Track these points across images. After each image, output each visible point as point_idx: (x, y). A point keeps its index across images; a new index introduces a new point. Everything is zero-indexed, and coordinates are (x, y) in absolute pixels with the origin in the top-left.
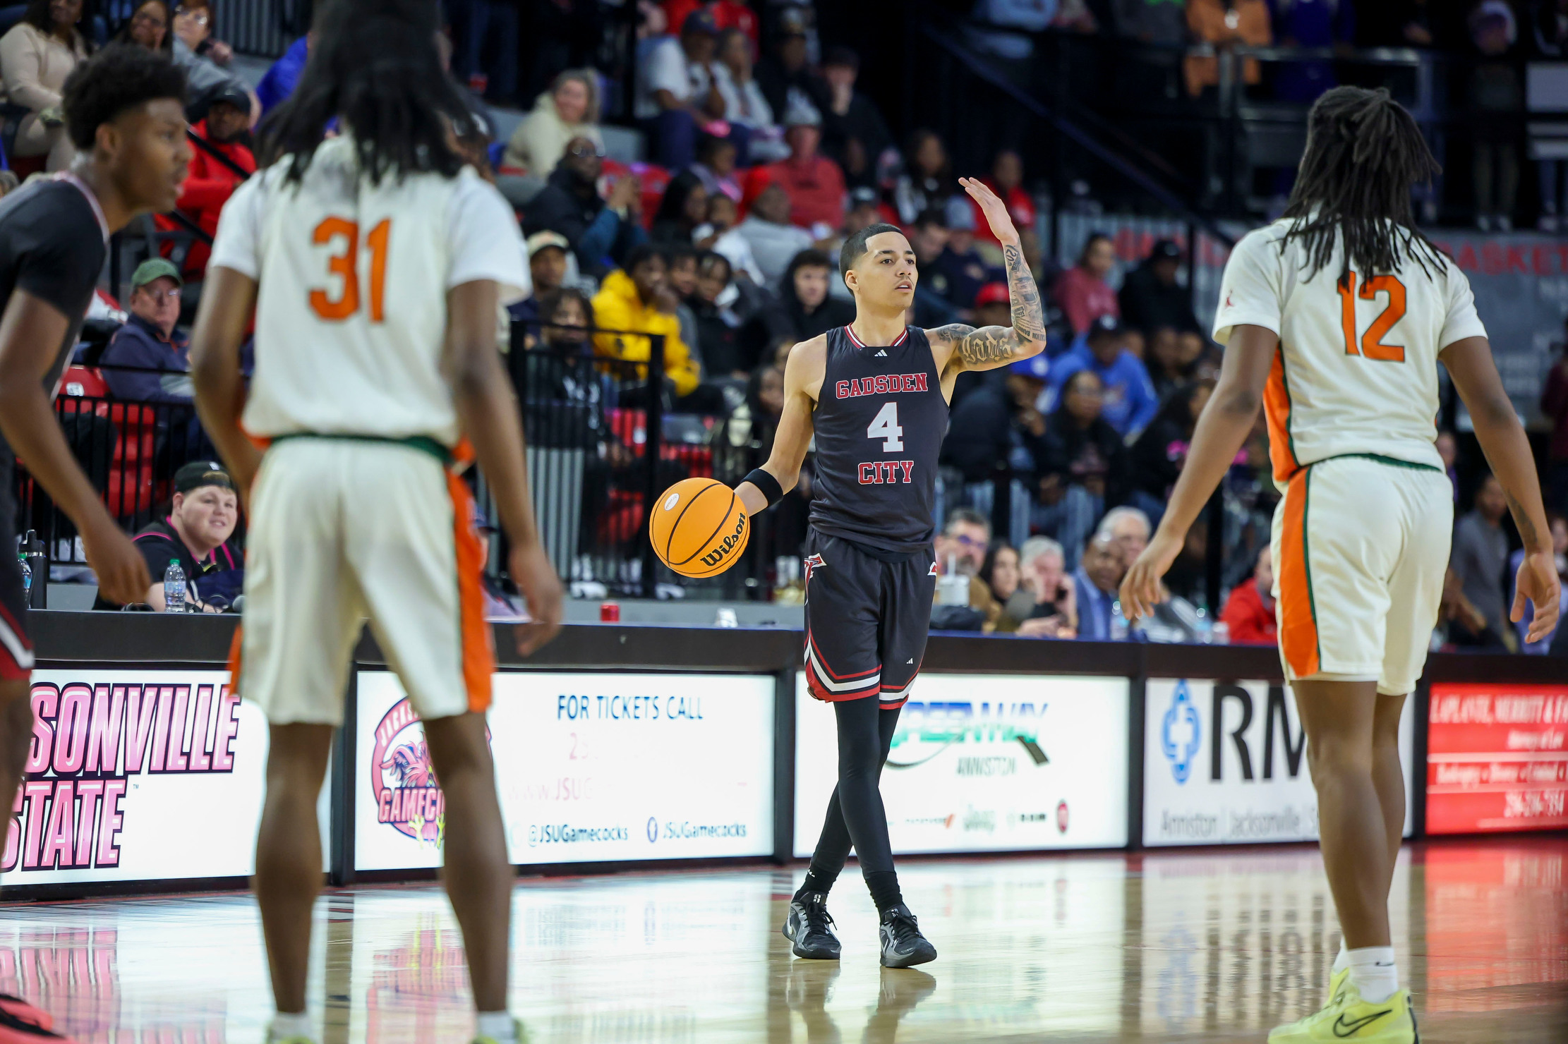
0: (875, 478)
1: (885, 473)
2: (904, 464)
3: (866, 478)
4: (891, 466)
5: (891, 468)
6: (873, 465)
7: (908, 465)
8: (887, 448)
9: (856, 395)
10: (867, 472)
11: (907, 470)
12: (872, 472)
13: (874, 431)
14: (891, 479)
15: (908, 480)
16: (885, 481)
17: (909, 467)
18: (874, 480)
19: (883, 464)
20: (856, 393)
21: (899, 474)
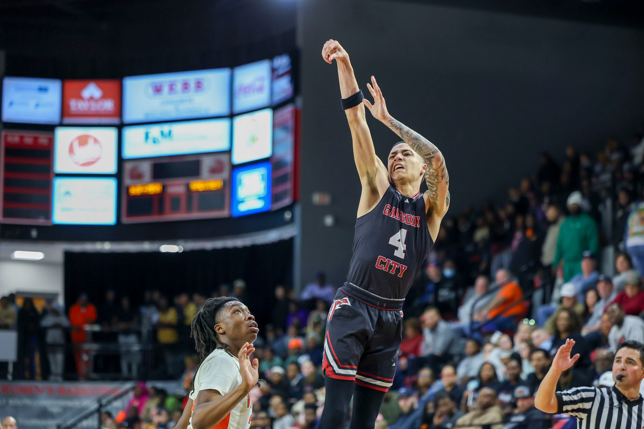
0: (384, 267)
1: (391, 267)
2: (402, 267)
3: (380, 265)
4: (395, 264)
5: (395, 266)
6: (386, 260)
7: (404, 267)
8: (397, 253)
9: (392, 217)
10: (382, 263)
11: (402, 270)
12: (384, 263)
13: (393, 241)
14: (392, 272)
15: (400, 275)
16: (389, 271)
17: (404, 269)
18: (383, 268)
19: (392, 261)
20: (392, 215)
21: (398, 270)
